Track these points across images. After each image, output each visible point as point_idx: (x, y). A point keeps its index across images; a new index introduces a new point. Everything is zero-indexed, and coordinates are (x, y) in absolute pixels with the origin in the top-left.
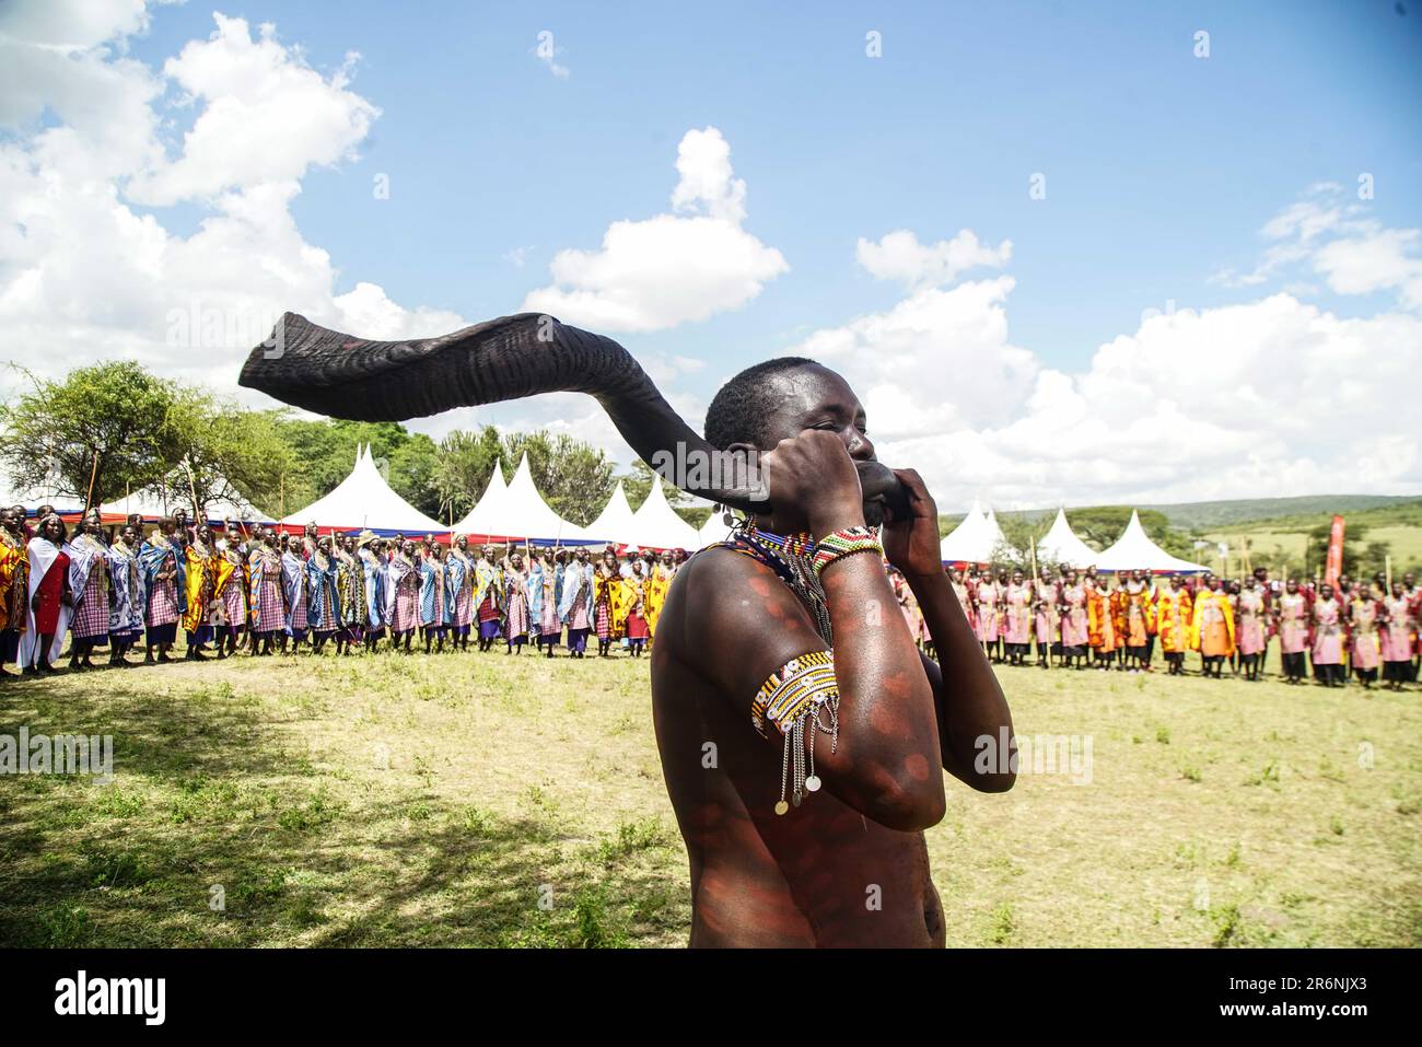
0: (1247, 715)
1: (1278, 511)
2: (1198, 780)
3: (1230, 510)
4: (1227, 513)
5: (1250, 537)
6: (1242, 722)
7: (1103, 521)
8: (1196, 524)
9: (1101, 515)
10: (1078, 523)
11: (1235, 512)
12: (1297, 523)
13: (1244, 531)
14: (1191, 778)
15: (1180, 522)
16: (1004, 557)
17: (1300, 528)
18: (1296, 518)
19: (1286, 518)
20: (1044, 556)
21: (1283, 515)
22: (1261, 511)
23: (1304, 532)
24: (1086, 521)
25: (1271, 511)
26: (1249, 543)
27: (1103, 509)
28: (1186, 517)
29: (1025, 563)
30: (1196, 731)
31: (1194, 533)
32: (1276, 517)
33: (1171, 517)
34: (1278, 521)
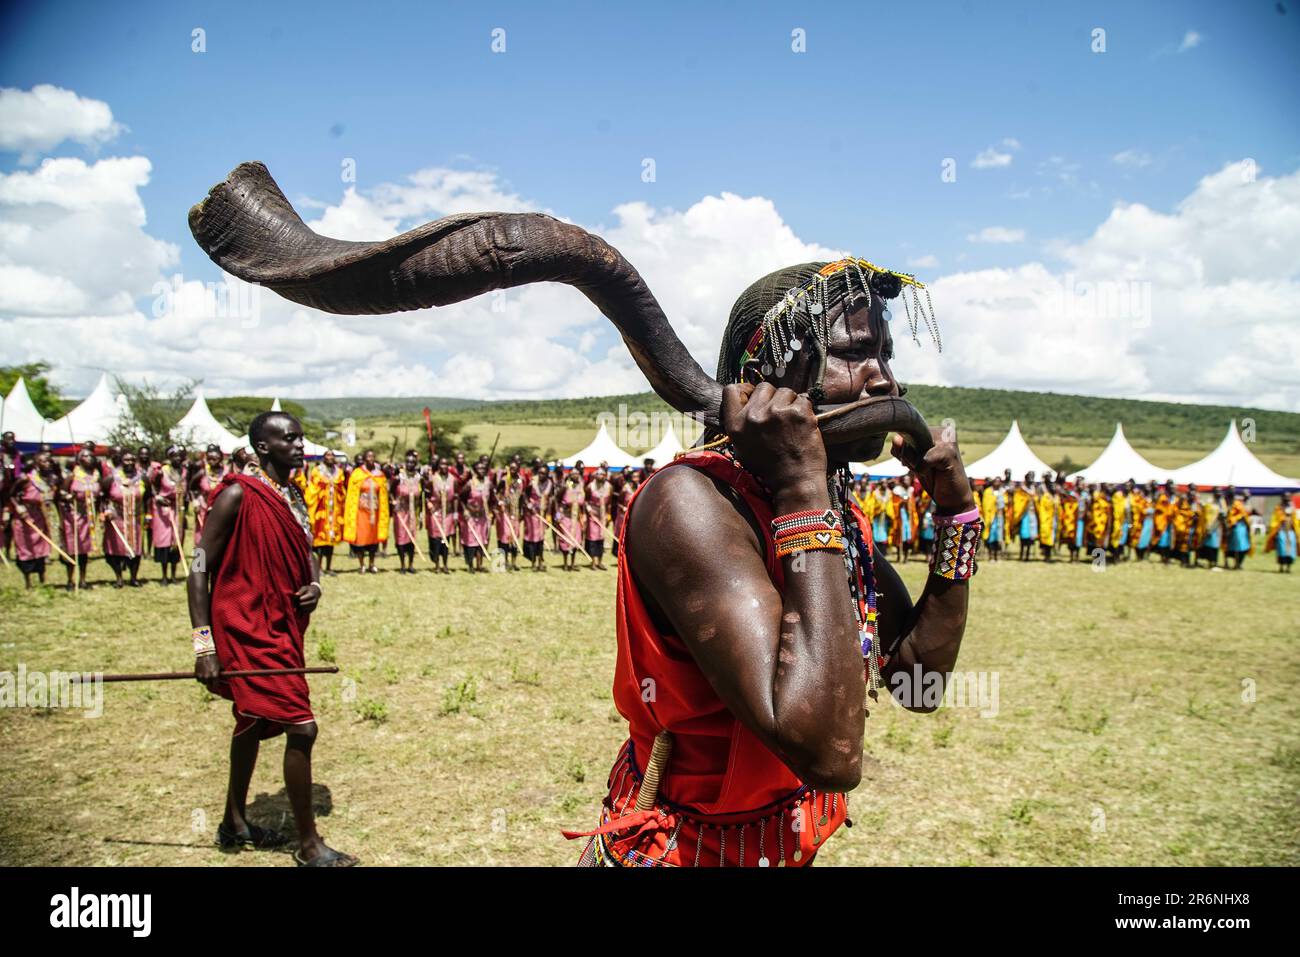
0: (411, 604)
1: (395, 408)
2: (384, 720)
3: (357, 405)
4: (354, 408)
5: (373, 429)
6: (408, 616)
7: (244, 410)
8: (327, 417)
9: (242, 404)
10: (220, 411)
11: (361, 408)
12: (410, 419)
13: (368, 424)
14: (373, 717)
15: (314, 415)
16: (128, 437)
17: (412, 422)
18: (409, 414)
19: (401, 414)
20: (178, 436)
21: (399, 411)
22: (381, 407)
23: (415, 426)
24: (228, 410)
25: (388, 408)
26: (372, 434)
27: (245, 399)
28: (319, 410)
29: (154, 443)
30: (362, 635)
31: (325, 424)
32: (393, 413)
33: (309, 410)
34: (394, 417)
